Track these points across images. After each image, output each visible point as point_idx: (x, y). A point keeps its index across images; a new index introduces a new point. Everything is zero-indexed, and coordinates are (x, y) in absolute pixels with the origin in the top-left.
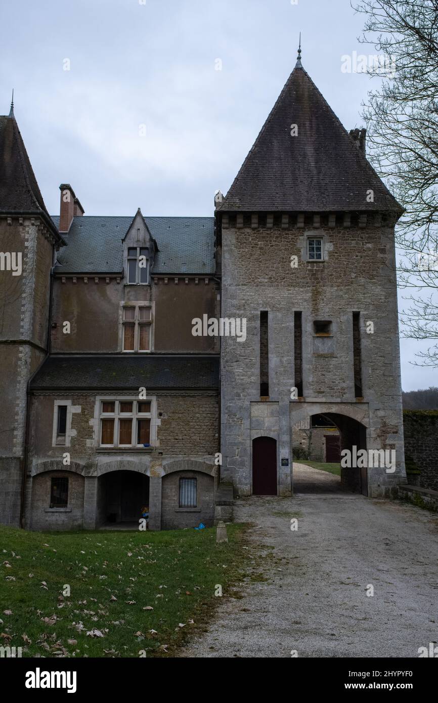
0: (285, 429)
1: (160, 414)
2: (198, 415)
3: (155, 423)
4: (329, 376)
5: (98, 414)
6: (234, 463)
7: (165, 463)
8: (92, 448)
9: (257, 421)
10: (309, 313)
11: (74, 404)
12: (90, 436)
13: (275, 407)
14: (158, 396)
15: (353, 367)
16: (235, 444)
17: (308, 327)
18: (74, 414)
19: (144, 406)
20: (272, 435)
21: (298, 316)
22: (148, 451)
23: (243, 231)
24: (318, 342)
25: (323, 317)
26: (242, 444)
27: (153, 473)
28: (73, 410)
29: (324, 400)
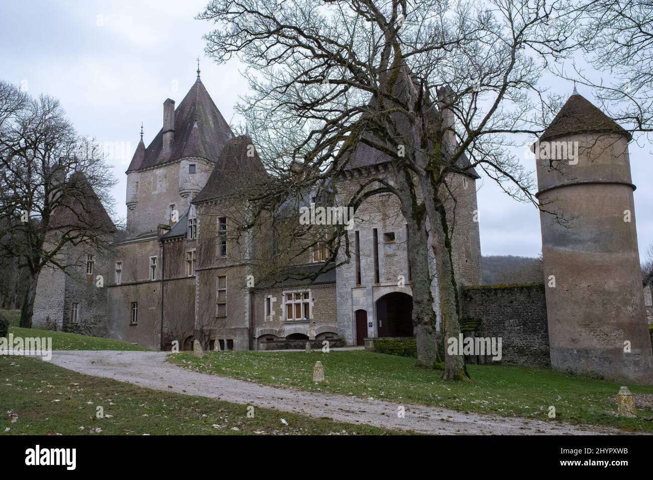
0: (370, 304)
1: (313, 300)
2: (331, 299)
3: (311, 305)
4: (393, 268)
5: (284, 301)
6: (344, 326)
7: (316, 328)
8: (282, 321)
9: (356, 300)
10: (381, 229)
11: (273, 297)
12: (281, 315)
13: (365, 291)
14: (312, 289)
15: (407, 261)
16: (344, 315)
17: (381, 238)
18: (274, 302)
19: (306, 295)
20: (364, 308)
21: (375, 231)
22: (308, 321)
23: (344, 182)
24: (387, 247)
25: (389, 230)
26: (347, 314)
27: (311, 334)
28: (273, 300)
29: (390, 284)
